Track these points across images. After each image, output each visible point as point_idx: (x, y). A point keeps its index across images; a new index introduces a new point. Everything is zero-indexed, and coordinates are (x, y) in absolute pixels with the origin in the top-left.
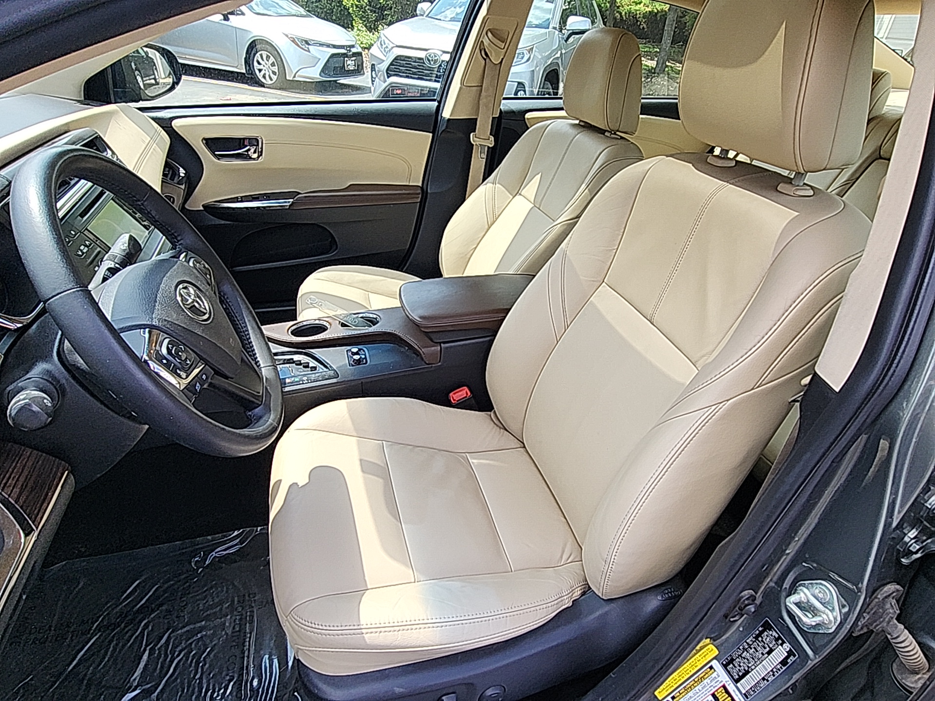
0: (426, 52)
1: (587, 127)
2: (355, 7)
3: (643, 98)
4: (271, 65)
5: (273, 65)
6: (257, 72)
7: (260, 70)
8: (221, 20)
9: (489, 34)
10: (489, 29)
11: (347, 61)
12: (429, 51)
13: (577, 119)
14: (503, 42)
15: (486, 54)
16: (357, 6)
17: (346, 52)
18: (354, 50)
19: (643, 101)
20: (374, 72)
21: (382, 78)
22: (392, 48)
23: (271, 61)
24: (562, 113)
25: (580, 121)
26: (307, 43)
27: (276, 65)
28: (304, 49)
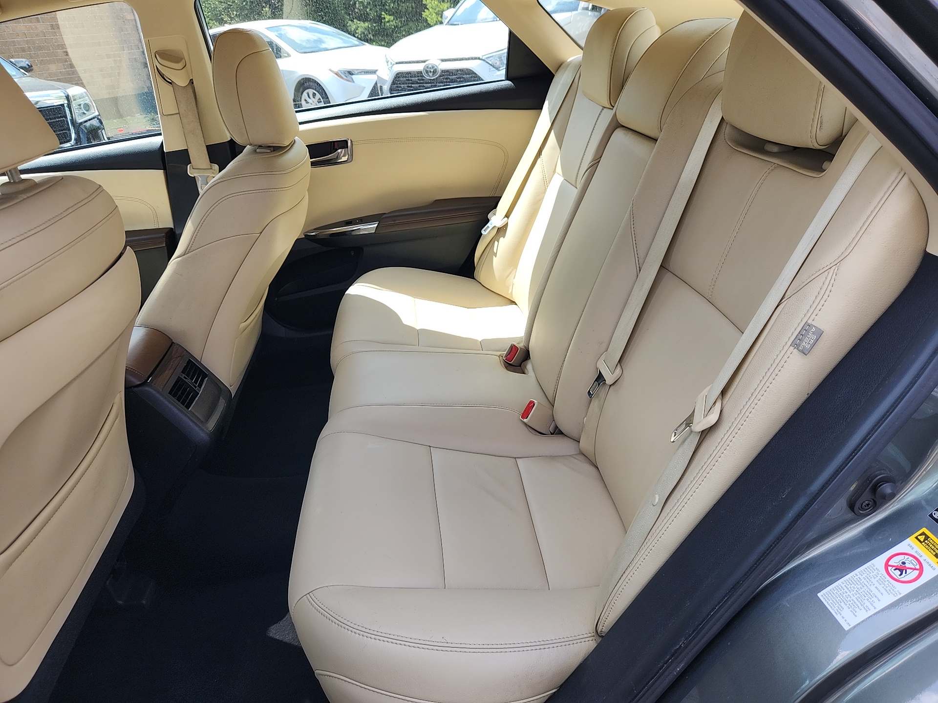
0: (424, 64)
12: (427, 63)
14: (179, 62)
26: (350, 73)
27: (322, 100)
28: (348, 81)
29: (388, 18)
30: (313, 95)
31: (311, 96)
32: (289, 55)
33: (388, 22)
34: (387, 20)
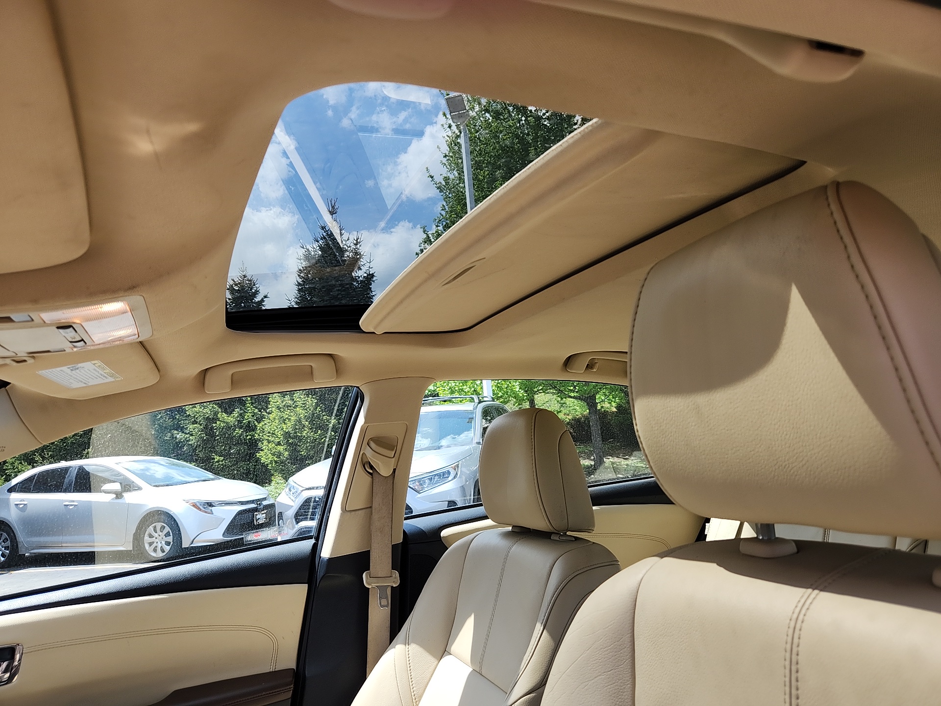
1: (522, 533)
2: (274, 463)
3: (589, 487)
4: (165, 535)
5: (167, 535)
6: (147, 546)
7: (151, 544)
8: (113, 499)
9: (372, 444)
10: (371, 439)
11: (256, 515)
13: (509, 525)
14: (393, 450)
15: (371, 467)
16: (276, 462)
17: (255, 506)
18: (265, 503)
19: (589, 489)
20: (281, 521)
21: (291, 526)
22: (302, 491)
23: (165, 532)
24: (488, 522)
25: (513, 527)
26: (210, 505)
27: (171, 534)
28: (206, 512)
29: (217, 458)
30: (161, 528)
31: (158, 529)
32: (140, 489)
33: (218, 462)
34: (216, 460)
